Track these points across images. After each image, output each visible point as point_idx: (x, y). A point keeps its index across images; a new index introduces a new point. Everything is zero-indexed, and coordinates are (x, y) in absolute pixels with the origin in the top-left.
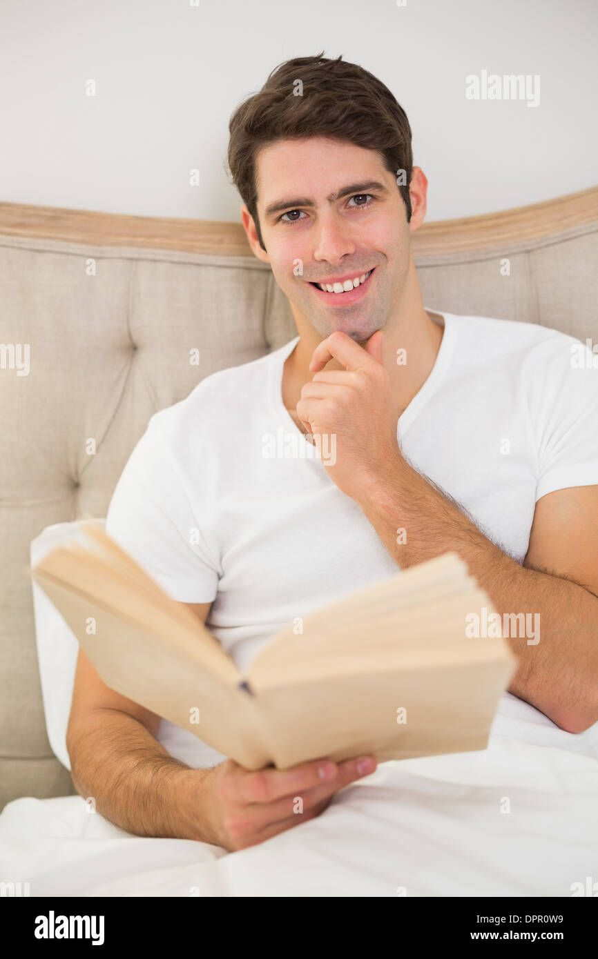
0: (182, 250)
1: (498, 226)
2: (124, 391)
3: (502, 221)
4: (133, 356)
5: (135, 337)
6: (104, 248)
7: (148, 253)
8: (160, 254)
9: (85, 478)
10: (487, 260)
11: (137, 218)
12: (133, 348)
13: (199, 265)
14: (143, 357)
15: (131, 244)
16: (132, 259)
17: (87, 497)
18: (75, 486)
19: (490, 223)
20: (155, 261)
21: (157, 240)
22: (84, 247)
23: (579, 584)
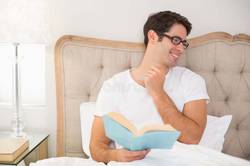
0: (113, 47)
2: (100, 76)
4: (102, 69)
5: (103, 65)
6: (97, 46)
7: (106, 47)
8: (108, 48)
9: (91, 94)
11: (104, 40)
12: (102, 67)
13: (116, 50)
14: (104, 68)
15: (102, 46)
16: (103, 49)
17: (92, 98)
18: (89, 95)
20: (107, 49)
21: (108, 45)
22: (93, 46)
23: (193, 121)
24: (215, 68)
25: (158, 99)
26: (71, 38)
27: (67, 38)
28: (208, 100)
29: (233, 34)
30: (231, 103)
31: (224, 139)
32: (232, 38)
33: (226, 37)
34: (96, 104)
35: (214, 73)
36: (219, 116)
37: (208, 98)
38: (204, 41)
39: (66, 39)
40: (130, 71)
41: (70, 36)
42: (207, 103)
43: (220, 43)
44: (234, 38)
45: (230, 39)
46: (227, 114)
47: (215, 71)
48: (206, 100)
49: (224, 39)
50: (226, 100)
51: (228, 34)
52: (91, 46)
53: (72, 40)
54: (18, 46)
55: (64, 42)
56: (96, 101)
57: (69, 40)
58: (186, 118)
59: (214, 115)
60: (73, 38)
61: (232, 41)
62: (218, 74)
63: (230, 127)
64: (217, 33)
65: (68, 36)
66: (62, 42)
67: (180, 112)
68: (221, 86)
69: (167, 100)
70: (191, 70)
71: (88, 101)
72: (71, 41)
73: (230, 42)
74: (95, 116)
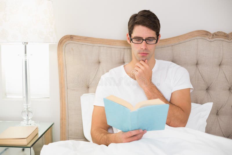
1: (166, 41)
2: (98, 70)
3: (167, 40)
4: (99, 64)
5: (100, 60)
6: (95, 44)
7: (103, 45)
8: (105, 45)
10: (165, 47)
12: (99, 62)
13: (112, 48)
14: (101, 64)
15: (99, 44)
16: (100, 46)
17: (90, 90)
18: (88, 88)
19: (165, 41)
20: (104, 47)
21: (104, 43)
22: (91, 44)
23: (180, 107)
24: (197, 61)
25: (148, 91)
26: (72, 37)
27: (68, 37)
28: (192, 89)
29: (212, 31)
30: (211, 92)
31: (206, 124)
32: (212, 36)
33: (207, 35)
34: (95, 95)
35: (197, 66)
36: (202, 103)
37: (192, 87)
38: (187, 38)
39: (67, 39)
40: (124, 66)
41: (71, 36)
42: (191, 92)
43: (201, 40)
44: (213, 36)
45: (210, 36)
46: (208, 102)
47: (197, 64)
48: (190, 89)
49: (205, 36)
50: (208, 89)
51: (208, 32)
52: (89, 44)
53: (73, 39)
54: (27, 45)
55: (66, 41)
56: (95, 93)
57: (70, 39)
58: (174, 106)
59: (197, 103)
60: (74, 38)
61: (211, 38)
62: (200, 67)
63: (211, 113)
64: (199, 31)
65: (69, 36)
66: (64, 41)
67: (168, 101)
68: (202, 77)
69: (156, 91)
70: (177, 64)
71: (88, 92)
72: (71, 40)
73: (210, 39)
74: (94, 106)
